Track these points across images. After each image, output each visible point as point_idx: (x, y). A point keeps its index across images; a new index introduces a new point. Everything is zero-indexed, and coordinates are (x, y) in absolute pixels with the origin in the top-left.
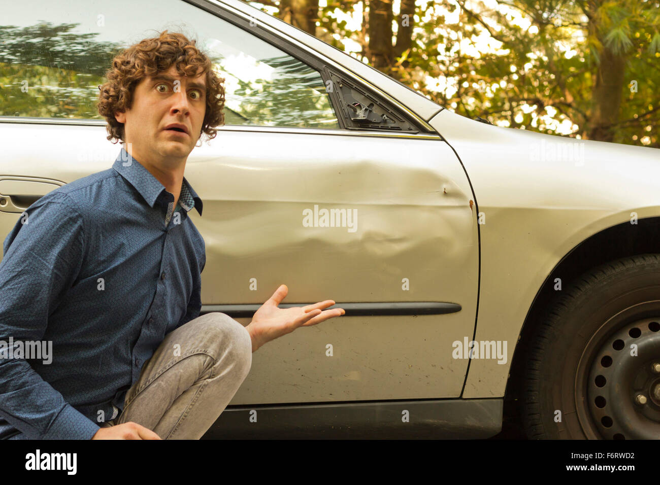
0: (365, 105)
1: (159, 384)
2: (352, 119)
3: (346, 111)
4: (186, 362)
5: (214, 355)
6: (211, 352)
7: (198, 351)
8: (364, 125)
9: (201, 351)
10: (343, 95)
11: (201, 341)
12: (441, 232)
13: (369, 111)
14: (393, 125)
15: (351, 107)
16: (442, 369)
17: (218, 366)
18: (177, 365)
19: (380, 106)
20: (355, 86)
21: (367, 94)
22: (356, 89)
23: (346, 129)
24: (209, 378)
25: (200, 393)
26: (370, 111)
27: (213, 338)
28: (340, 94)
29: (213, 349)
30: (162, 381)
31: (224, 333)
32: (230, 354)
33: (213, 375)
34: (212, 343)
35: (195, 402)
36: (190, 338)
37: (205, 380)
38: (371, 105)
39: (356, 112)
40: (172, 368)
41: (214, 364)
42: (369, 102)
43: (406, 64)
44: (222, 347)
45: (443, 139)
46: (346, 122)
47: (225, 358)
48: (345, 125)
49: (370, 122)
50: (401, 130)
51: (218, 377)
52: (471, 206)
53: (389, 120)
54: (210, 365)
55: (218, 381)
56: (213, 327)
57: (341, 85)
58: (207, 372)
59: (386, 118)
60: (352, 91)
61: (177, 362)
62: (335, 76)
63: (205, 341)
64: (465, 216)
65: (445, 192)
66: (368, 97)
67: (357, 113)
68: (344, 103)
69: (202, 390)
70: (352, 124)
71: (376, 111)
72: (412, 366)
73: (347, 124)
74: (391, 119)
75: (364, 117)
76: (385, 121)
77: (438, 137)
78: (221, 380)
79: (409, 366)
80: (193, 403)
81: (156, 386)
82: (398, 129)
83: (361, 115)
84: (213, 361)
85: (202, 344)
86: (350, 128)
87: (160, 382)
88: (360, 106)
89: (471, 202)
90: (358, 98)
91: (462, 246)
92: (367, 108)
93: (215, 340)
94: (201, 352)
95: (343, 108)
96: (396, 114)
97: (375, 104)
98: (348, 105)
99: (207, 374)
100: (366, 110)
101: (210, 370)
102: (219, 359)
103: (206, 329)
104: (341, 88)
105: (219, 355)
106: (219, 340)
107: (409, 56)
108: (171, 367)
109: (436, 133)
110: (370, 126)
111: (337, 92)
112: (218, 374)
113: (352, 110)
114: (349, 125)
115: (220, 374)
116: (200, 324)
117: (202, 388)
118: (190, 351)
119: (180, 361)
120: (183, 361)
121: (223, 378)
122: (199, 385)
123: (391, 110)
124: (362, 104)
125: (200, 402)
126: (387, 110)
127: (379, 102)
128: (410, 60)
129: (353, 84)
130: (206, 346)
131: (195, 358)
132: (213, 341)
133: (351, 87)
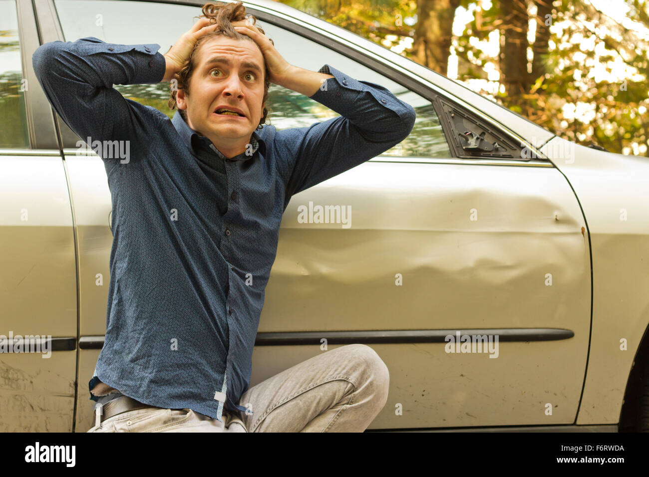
0: (477, 134)
1: (297, 403)
2: (464, 148)
3: (458, 140)
4: (327, 386)
5: (355, 383)
6: (353, 379)
7: (339, 377)
8: (476, 153)
9: (343, 377)
10: (455, 124)
11: (344, 369)
12: (553, 258)
13: (480, 139)
14: (505, 153)
15: (462, 136)
16: (556, 395)
17: (357, 394)
18: (318, 388)
19: (492, 134)
20: (466, 115)
21: (478, 123)
22: (468, 119)
23: (458, 157)
24: (347, 404)
25: (338, 417)
26: (482, 140)
27: (355, 367)
28: (452, 123)
29: (355, 377)
30: (301, 401)
31: (367, 364)
32: (371, 384)
33: (351, 402)
34: (354, 371)
35: (332, 426)
36: (333, 364)
37: (343, 405)
38: (483, 134)
39: (468, 140)
40: (313, 390)
41: (353, 391)
42: (480, 131)
43: (540, 91)
44: (363, 376)
45: (555, 167)
46: (458, 150)
47: (366, 387)
48: (457, 154)
49: (482, 151)
50: (512, 158)
51: (357, 404)
52: (583, 233)
53: (500, 149)
54: (350, 392)
55: (356, 408)
56: (356, 356)
57: (453, 115)
58: (347, 397)
59: (498, 146)
60: (464, 120)
61: (318, 385)
62: (446, 106)
63: (348, 368)
64: (578, 243)
65: (556, 219)
66: (479, 126)
67: (469, 142)
68: (456, 132)
69: (340, 414)
70: (464, 153)
71: (488, 139)
72: (525, 392)
73: (459, 153)
74: (502, 147)
75: (475, 145)
76: (497, 150)
77: (550, 164)
78: (359, 407)
79: (522, 392)
80: (330, 427)
81: (294, 404)
82: (509, 157)
83: (473, 143)
84: (354, 389)
85: (345, 371)
86: (461, 157)
87: (299, 401)
88: (471, 135)
89: (583, 229)
90: (469, 127)
91: (575, 272)
92: (479, 136)
93: (357, 369)
94: (343, 379)
95: (455, 137)
96: (508, 142)
97: (486, 133)
98: (460, 134)
99: (346, 399)
100: (478, 138)
101: (350, 396)
102: (360, 387)
103: (350, 357)
104: (453, 117)
105: (360, 384)
106: (361, 369)
107: (543, 83)
108: (311, 389)
109: (547, 160)
110: (482, 155)
111: (448, 121)
112: (356, 402)
113: (464, 139)
114: (461, 154)
115: (358, 402)
116: (345, 352)
117: (340, 413)
118: (332, 377)
119: (321, 385)
120: (324, 385)
121: (361, 406)
122: (337, 409)
123: (502, 139)
124: (474, 132)
125: (336, 426)
126: (498, 139)
127: (490, 130)
128: (545, 87)
129: (464, 113)
130: (348, 373)
131: (336, 384)
132: (356, 370)
133: (462, 116)
